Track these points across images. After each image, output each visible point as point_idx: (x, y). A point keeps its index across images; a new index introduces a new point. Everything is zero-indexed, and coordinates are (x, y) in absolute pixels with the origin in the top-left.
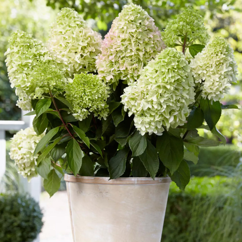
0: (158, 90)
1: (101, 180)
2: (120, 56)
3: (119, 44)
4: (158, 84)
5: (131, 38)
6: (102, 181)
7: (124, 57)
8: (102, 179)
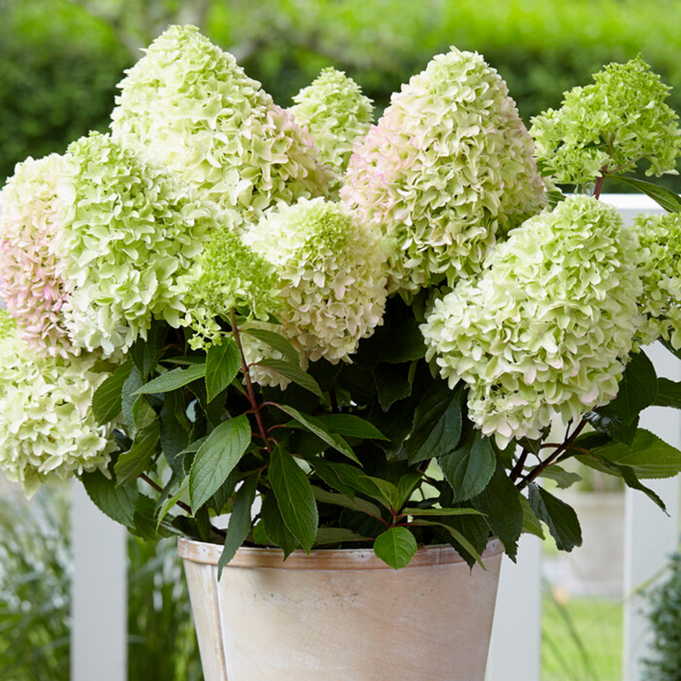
0: (555, 320)
1: (339, 558)
2: (429, 206)
3: (429, 172)
4: (556, 304)
5: (467, 154)
6: (340, 560)
7: (444, 208)
8: (340, 555)
